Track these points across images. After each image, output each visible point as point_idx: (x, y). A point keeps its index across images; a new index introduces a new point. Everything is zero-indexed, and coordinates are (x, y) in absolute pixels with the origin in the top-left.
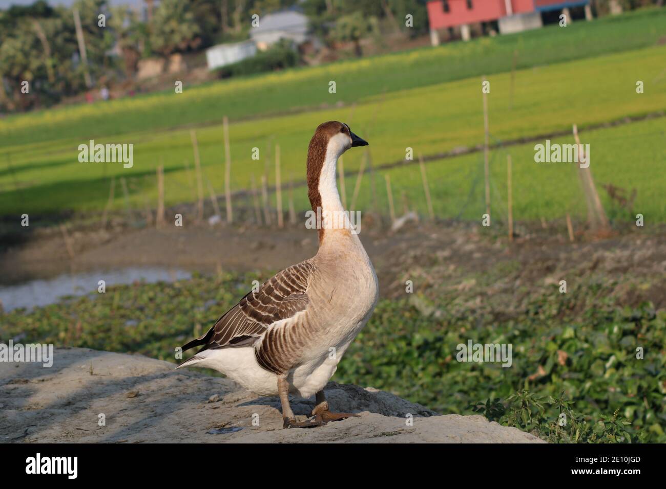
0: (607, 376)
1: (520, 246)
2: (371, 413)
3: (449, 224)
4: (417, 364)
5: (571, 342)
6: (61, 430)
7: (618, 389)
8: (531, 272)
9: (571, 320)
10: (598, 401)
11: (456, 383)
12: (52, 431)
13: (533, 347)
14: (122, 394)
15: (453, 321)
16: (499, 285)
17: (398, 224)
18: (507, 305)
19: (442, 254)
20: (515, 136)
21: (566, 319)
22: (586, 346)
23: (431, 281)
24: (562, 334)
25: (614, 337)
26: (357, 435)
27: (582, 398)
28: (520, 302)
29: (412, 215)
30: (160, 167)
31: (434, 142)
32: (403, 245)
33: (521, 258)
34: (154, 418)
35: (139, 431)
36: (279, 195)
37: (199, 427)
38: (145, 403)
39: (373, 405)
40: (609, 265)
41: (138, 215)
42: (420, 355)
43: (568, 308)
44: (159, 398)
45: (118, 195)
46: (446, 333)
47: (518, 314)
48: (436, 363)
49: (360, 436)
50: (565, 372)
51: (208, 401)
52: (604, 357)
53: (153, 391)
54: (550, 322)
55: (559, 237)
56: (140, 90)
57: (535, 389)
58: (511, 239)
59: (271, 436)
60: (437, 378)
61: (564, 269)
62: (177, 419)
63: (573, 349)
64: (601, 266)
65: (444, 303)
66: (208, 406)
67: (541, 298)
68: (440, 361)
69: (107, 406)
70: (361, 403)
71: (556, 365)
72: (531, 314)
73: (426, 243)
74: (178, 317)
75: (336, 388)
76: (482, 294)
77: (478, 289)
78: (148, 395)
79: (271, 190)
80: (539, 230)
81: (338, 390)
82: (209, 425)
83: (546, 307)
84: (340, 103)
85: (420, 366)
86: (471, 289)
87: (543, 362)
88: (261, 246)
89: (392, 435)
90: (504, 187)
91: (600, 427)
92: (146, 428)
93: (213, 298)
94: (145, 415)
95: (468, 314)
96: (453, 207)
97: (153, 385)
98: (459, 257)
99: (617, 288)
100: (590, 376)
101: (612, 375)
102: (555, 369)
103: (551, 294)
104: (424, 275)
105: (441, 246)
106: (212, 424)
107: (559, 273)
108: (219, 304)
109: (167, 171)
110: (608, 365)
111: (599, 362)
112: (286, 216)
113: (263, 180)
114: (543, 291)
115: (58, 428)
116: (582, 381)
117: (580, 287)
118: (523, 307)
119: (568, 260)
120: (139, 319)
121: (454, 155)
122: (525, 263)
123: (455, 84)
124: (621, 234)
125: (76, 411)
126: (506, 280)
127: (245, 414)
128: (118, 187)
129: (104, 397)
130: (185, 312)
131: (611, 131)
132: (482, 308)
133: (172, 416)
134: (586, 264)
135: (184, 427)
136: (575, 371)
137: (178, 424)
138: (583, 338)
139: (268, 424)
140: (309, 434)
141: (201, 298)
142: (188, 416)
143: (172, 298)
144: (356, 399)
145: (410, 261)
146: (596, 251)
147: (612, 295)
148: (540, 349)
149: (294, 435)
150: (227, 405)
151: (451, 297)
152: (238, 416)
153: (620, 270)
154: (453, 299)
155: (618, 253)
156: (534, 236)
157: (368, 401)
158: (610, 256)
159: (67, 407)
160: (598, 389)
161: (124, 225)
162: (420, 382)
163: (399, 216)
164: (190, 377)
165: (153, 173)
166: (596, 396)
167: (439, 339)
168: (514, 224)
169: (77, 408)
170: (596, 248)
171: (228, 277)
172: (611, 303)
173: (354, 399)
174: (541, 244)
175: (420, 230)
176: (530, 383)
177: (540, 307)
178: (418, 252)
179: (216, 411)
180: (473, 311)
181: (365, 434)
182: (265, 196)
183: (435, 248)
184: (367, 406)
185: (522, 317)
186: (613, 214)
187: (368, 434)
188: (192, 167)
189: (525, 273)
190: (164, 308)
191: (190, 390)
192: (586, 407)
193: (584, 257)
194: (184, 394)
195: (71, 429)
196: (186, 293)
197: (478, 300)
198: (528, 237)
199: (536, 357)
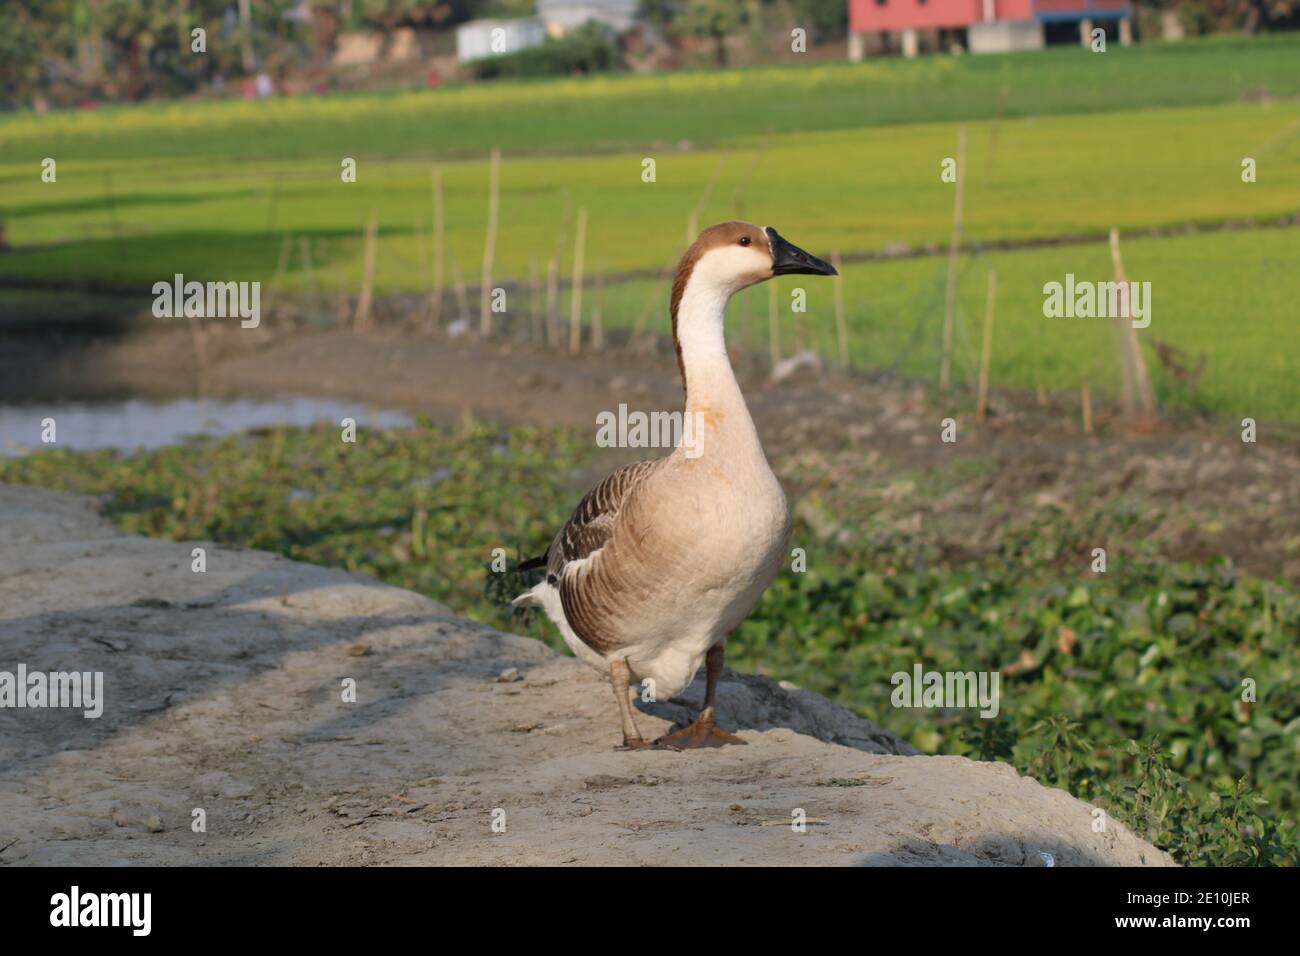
0: (1142, 679)
1: (997, 431)
2: (796, 734)
3: (873, 379)
4: (807, 623)
5: (1081, 614)
6: (232, 704)
7: (1163, 707)
8: (1014, 479)
9: (1078, 573)
10: (1124, 725)
11: (873, 664)
12: (212, 704)
13: (1013, 615)
14: (340, 648)
15: (870, 551)
16: (954, 497)
17: (783, 369)
18: (968, 534)
19: (858, 431)
20: (994, 235)
21: (1069, 569)
22: (1107, 623)
23: (834, 476)
24: (1066, 598)
25: (1158, 613)
26: (782, 777)
27: (1098, 716)
28: (991, 529)
29: (810, 357)
30: (371, 225)
31: (851, 230)
32: (790, 409)
33: (996, 453)
34: (400, 700)
35: (374, 722)
36: (576, 298)
37: (485, 726)
38: (381, 670)
39: (797, 717)
40: (1153, 481)
41: (325, 305)
42: (813, 609)
43: (1074, 549)
44: (406, 662)
45: (294, 266)
46: (861, 573)
47: (987, 552)
48: (840, 624)
49: (788, 779)
50: (1068, 665)
51: (496, 679)
52: (1140, 646)
53: (395, 648)
54: (1040, 572)
55: (1067, 423)
56: (335, 84)
57: (1013, 691)
58: (980, 417)
59: (623, 762)
60: (839, 653)
61: (1072, 481)
62: (443, 707)
63: (1085, 626)
64: (1138, 482)
65: (854, 517)
66: (499, 688)
67: (1028, 527)
68: (848, 622)
69: (313, 666)
70: (776, 712)
71: (1053, 653)
72: (1009, 554)
73: (830, 410)
74: (385, 493)
75: (733, 681)
76: (925, 510)
77: (918, 500)
78: (387, 655)
79: (564, 285)
80: (1032, 407)
81: (736, 684)
82: (502, 726)
83: (1036, 545)
84: (685, 145)
85: (812, 628)
86: (905, 499)
87: (1031, 642)
88: (537, 383)
89: (850, 785)
90: (978, 325)
91: (1212, 803)
92: (385, 716)
93: (447, 466)
94: (382, 693)
95: (896, 542)
96: (883, 350)
97: (395, 637)
98: (886, 440)
99: (1165, 525)
100: (1111, 678)
101: (1151, 680)
102: (1051, 657)
103: (1048, 523)
104: (824, 465)
105: (858, 416)
106: (507, 724)
107: (1062, 488)
108: (457, 478)
109: (384, 232)
110: (1145, 660)
111: (1129, 654)
112: (586, 334)
113: (551, 267)
114: (1032, 516)
115: (224, 699)
116: (1098, 686)
117: (1098, 516)
118: (996, 540)
119: (1081, 465)
120: (313, 489)
121: (884, 258)
122: (1003, 463)
123: (888, 132)
124: (1176, 429)
125: (257, 670)
126: (967, 489)
127: (567, 710)
128: (296, 251)
129: (306, 650)
130: (397, 486)
131: (1162, 245)
132: (923, 534)
133: (432, 699)
134: (1111, 477)
135: (455, 723)
136: (1087, 666)
137: (445, 716)
138: (1102, 607)
139: (610, 734)
140: (692, 764)
141: (426, 463)
142: (462, 704)
143: (378, 457)
144: (768, 703)
145: (799, 438)
146: (1131, 454)
147: (1155, 536)
148: (1027, 621)
149: (664, 763)
150: (533, 691)
151: (868, 509)
152: (555, 714)
153: (1172, 493)
154: (872, 513)
155: (1170, 463)
156: (1022, 415)
157: (787, 708)
158: (1156, 468)
159: (241, 661)
160: (1127, 703)
161: (299, 320)
162: (809, 656)
163: (786, 355)
164: (460, 627)
165: (356, 233)
166: (1122, 715)
167: (847, 584)
168: (990, 392)
169: (258, 665)
170: (1131, 450)
171: (480, 431)
172: (1153, 550)
173: (764, 704)
174: (1032, 433)
175: (822, 384)
176: (1006, 679)
177: (1026, 543)
178: (816, 423)
179: (513, 699)
180: (906, 539)
181: (797, 777)
182: (551, 295)
183: (845, 420)
184: (786, 719)
185: (992, 559)
186: (1163, 393)
187: (803, 778)
188: (427, 230)
189: (1002, 481)
190: (360, 474)
191: (461, 654)
192: (1103, 733)
193: (1110, 463)
194: (452, 659)
195: (248, 703)
196: (403, 451)
197: (916, 521)
198: (1010, 417)
199: (1018, 633)
